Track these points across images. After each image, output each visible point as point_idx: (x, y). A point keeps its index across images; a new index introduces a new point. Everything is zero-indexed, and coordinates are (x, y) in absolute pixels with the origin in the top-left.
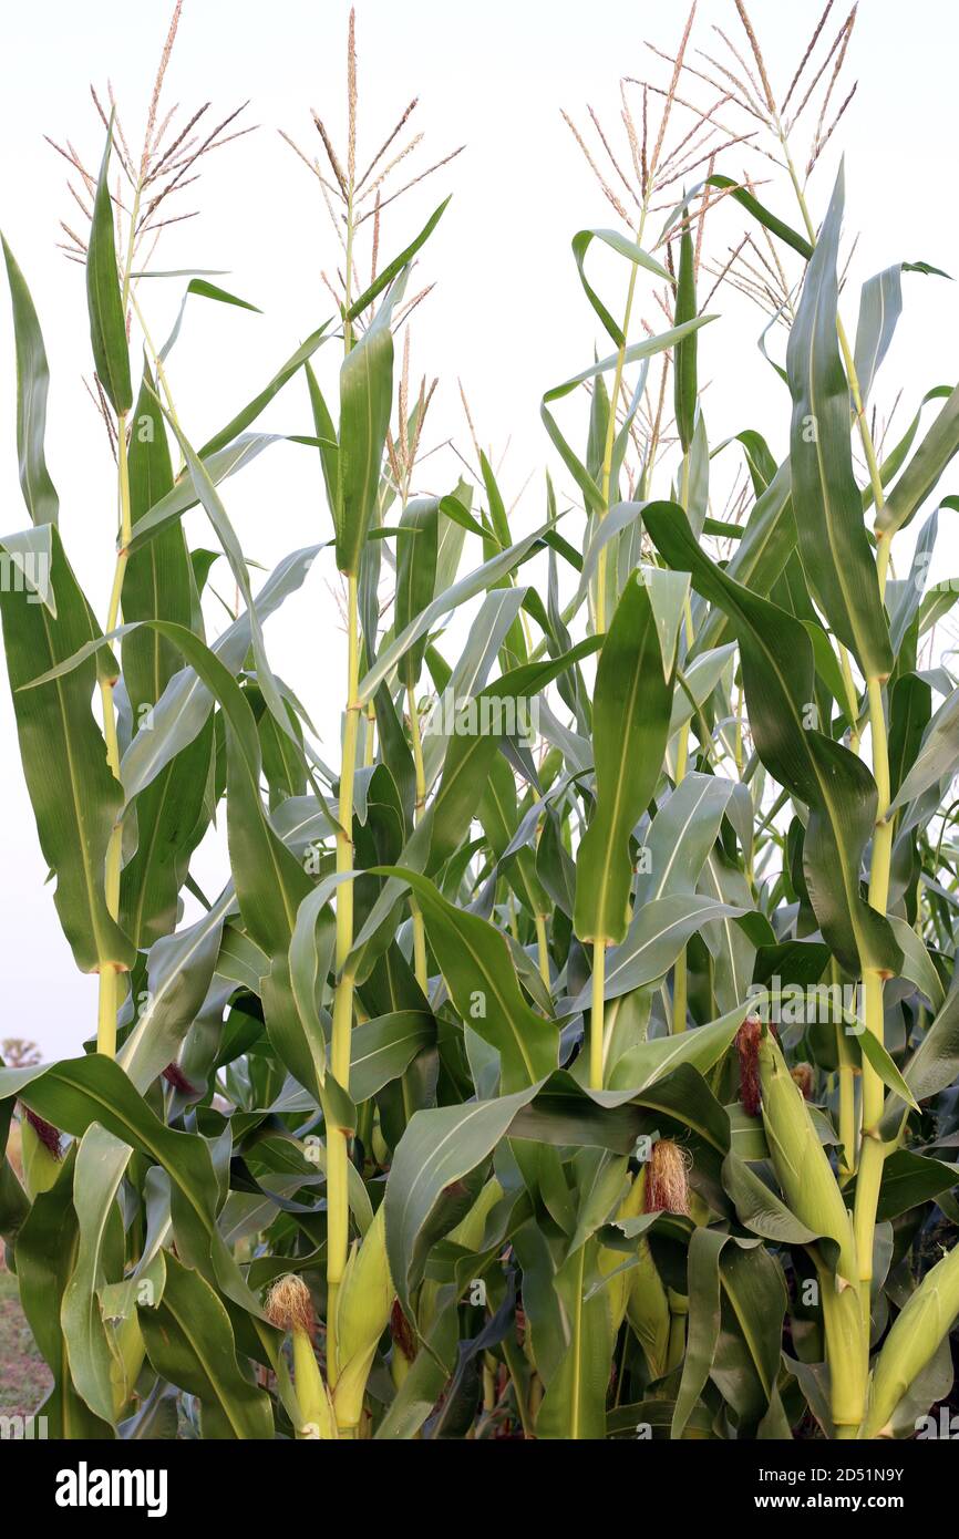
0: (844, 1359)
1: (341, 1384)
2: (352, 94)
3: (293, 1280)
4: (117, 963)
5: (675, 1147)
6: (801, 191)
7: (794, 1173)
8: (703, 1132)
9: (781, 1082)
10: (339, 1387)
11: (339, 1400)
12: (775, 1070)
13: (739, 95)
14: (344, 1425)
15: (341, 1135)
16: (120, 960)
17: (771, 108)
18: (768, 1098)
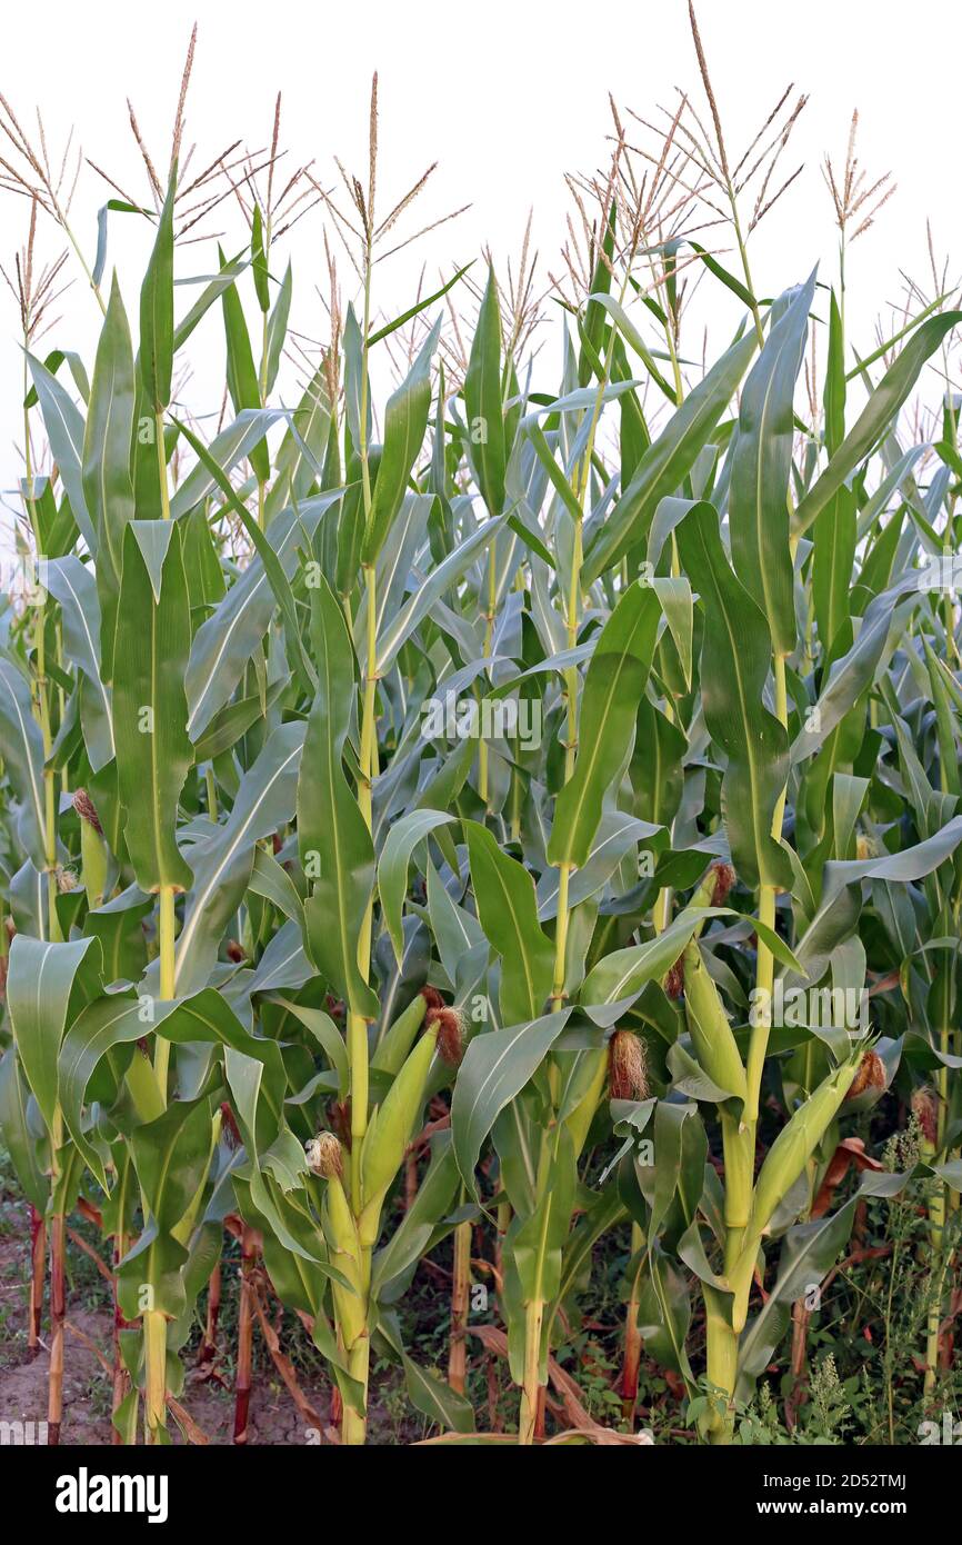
0: (737, 1176)
1: (365, 1214)
2: (373, 149)
3: (329, 1137)
4: (175, 885)
5: (634, 1036)
6: (743, 241)
7: (708, 1045)
8: (652, 1023)
9: (701, 976)
10: (362, 1217)
11: (363, 1225)
12: (698, 967)
13: (697, 156)
14: (367, 1244)
15: (364, 1022)
16: (178, 883)
17: (725, 170)
18: (691, 987)
